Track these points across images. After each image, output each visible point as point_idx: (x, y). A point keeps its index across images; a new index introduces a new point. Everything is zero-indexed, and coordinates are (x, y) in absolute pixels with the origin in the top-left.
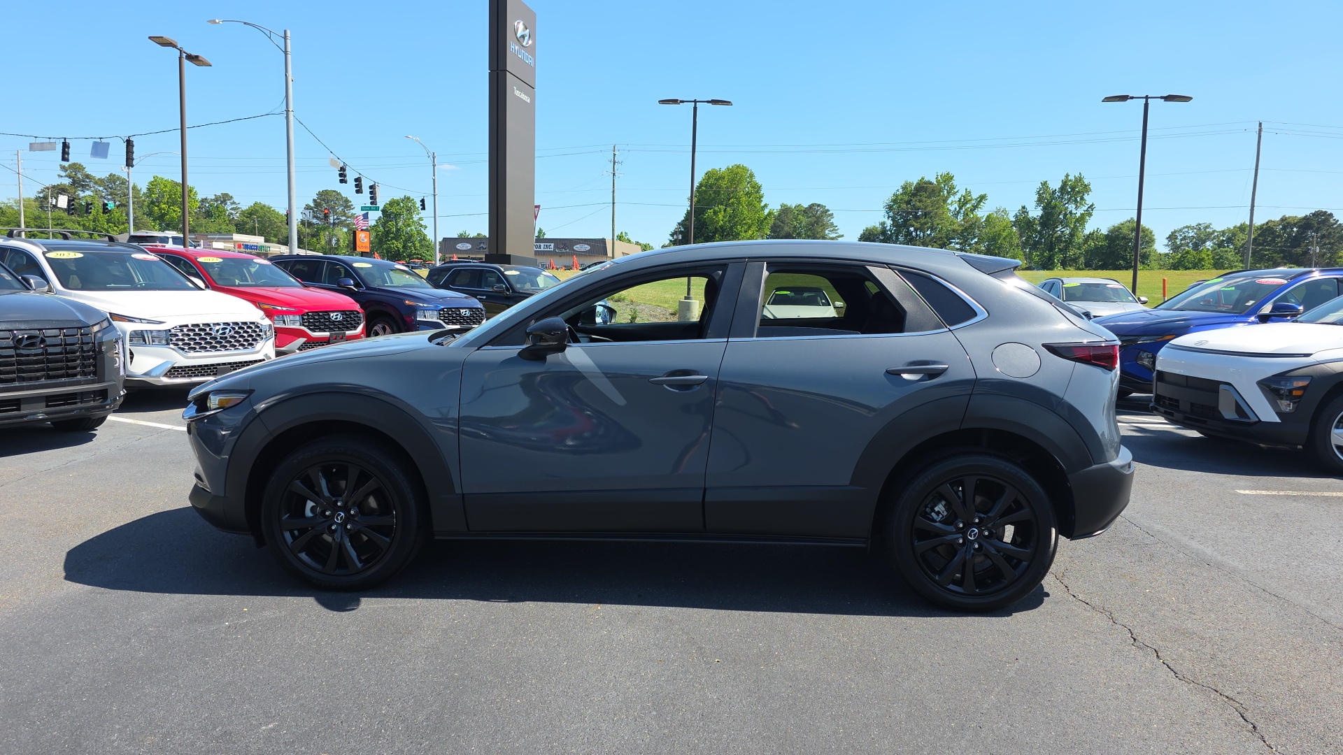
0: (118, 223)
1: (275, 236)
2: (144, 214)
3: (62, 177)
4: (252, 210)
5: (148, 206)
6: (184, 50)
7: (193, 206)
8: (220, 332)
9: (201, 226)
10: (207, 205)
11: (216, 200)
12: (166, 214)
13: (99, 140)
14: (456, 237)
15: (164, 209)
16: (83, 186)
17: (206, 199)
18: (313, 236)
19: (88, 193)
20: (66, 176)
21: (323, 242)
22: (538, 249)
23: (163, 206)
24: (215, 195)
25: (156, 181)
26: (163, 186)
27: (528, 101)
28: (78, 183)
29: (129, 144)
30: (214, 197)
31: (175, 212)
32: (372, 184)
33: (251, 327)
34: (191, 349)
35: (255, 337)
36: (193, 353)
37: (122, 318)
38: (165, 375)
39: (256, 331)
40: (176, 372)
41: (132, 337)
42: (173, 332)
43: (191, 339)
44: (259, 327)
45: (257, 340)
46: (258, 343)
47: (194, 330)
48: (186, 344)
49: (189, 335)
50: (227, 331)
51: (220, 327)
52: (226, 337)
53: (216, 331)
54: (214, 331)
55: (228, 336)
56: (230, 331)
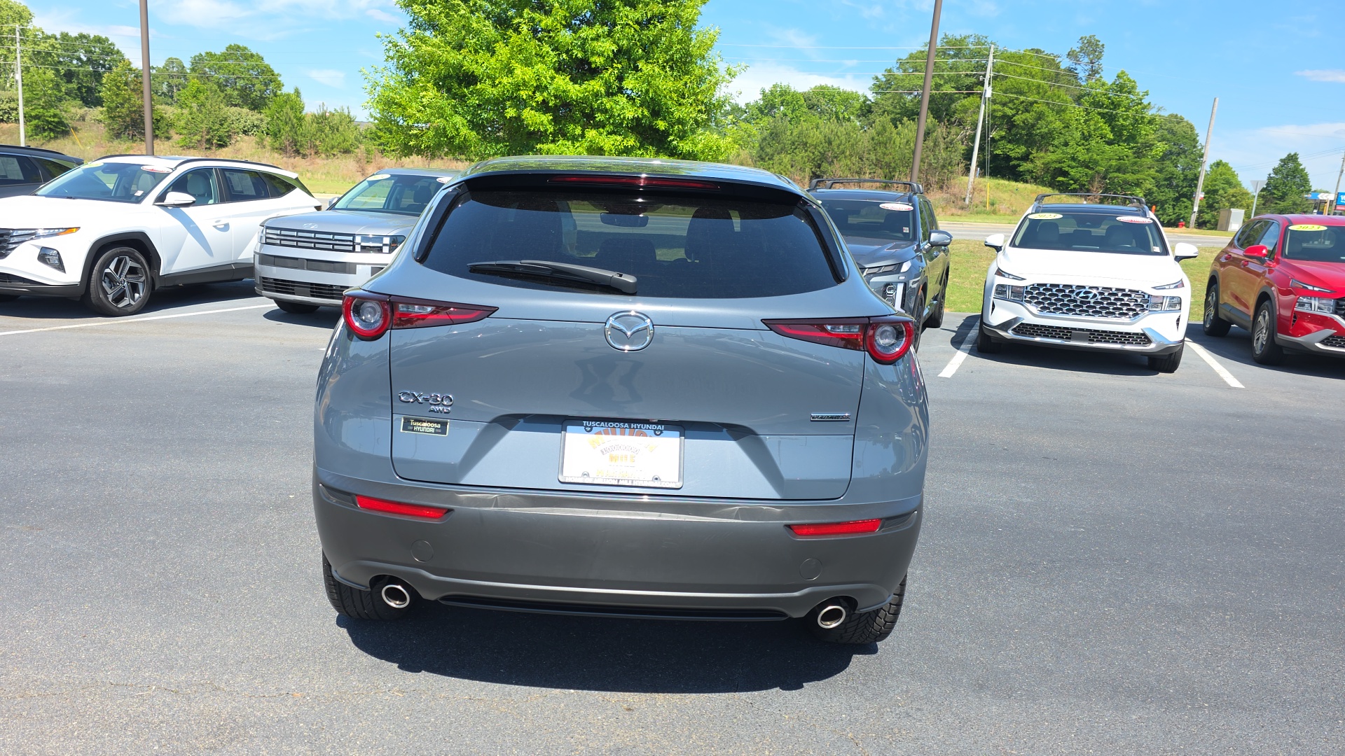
8: (1082, 295)
33: (1130, 295)
34: (1044, 308)
35: (1134, 308)
36: (1045, 313)
37: (1000, 272)
38: (1014, 330)
39: (1136, 301)
40: (1024, 328)
41: (996, 290)
42: (1029, 289)
43: (1045, 299)
44: (1144, 296)
45: (1135, 310)
46: (1137, 314)
47: (1051, 290)
48: (1038, 303)
49: (1044, 294)
50: (1091, 295)
51: (1084, 290)
52: (1089, 302)
53: (1078, 294)
54: (1075, 294)
55: (1092, 301)
56: (1095, 296)
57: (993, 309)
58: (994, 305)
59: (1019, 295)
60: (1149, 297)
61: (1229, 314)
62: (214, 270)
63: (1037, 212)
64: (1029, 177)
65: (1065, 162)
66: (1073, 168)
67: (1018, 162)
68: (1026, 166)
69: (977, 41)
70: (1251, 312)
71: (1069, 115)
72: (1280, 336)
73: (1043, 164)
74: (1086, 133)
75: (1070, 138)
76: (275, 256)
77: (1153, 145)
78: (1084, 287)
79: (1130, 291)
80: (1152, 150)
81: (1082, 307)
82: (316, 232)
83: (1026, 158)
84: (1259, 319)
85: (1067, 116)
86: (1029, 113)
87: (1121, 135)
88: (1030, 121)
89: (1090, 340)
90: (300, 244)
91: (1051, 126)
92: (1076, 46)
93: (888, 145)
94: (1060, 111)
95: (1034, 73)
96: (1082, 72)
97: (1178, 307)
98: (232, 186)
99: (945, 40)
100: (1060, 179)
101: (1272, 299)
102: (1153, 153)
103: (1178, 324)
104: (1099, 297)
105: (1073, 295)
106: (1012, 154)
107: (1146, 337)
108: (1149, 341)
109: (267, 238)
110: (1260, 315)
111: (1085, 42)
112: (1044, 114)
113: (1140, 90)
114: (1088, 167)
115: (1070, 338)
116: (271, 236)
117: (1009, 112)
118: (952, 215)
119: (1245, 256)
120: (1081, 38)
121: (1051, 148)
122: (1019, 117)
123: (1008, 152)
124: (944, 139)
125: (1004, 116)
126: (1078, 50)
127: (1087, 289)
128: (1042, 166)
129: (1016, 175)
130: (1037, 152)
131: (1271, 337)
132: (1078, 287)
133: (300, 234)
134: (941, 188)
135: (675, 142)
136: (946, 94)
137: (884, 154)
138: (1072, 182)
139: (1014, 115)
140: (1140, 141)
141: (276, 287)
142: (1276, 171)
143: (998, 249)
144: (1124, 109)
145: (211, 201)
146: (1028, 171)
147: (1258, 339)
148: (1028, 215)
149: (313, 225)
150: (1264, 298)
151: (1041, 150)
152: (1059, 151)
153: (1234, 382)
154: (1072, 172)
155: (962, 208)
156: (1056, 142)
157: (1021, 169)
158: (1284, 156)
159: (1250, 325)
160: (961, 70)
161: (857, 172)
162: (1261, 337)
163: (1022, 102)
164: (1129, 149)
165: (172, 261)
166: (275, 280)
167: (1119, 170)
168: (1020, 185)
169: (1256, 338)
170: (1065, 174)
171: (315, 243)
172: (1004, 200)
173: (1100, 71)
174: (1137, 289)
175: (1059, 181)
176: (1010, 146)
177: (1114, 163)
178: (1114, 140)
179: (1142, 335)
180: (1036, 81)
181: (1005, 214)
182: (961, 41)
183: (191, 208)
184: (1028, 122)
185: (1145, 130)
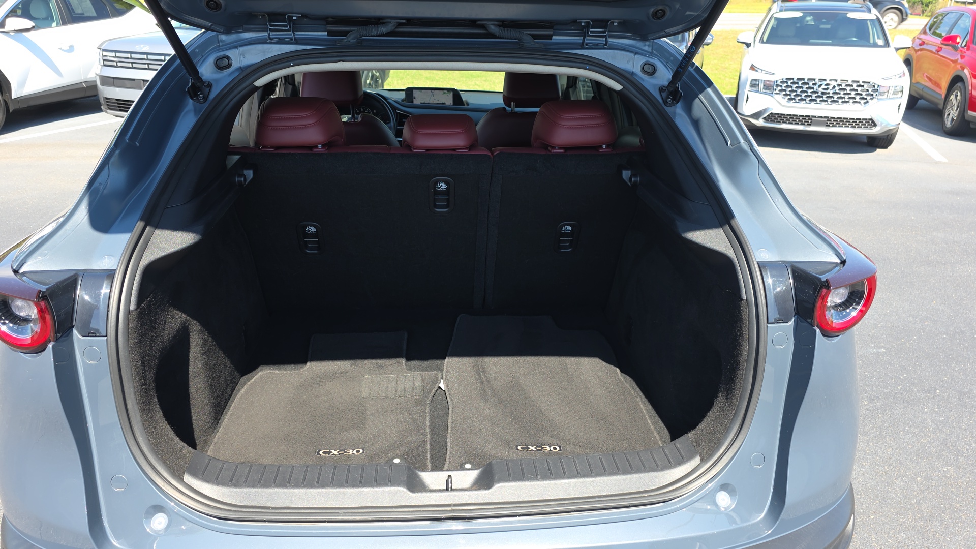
8: (823, 87)
33: (863, 86)
34: (791, 99)
35: (865, 97)
36: (792, 103)
37: (753, 68)
38: (765, 118)
39: (868, 91)
40: (772, 117)
41: (751, 84)
42: (779, 83)
43: (792, 91)
44: (874, 86)
45: (866, 99)
46: (868, 102)
47: (797, 83)
48: (786, 95)
49: (791, 87)
50: (830, 87)
51: (825, 83)
52: (829, 93)
53: (820, 86)
54: (817, 86)
55: (831, 92)
56: (834, 87)
57: (747, 101)
58: (748, 97)
59: (769, 88)
60: (878, 87)
61: (921, 92)
62: (66, 89)
63: (781, 11)
70: (943, 92)
72: (970, 113)
76: (114, 78)
78: (825, 80)
79: (863, 82)
81: (822, 97)
82: (148, 54)
84: (951, 98)
89: (827, 126)
90: (135, 65)
97: (900, 94)
98: (72, 9)
101: (966, 82)
103: (899, 109)
104: (837, 88)
105: (816, 87)
107: (873, 122)
108: (875, 125)
109: (104, 60)
110: (952, 94)
115: (810, 125)
116: (109, 58)
119: (942, 44)
127: (828, 82)
131: (962, 114)
132: (821, 80)
133: (134, 56)
141: (119, 107)
143: (748, 45)
145: (54, 24)
147: (949, 115)
148: (773, 15)
149: (144, 47)
150: (957, 80)
153: (938, 157)
159: (942, 102)
162: (952, 114)
165: (22, 84)
166: (117, 100)
169: (947, 114)
171: (149, 64)
174: (869, 81)
179: (870, 120)
183: (32, 32)
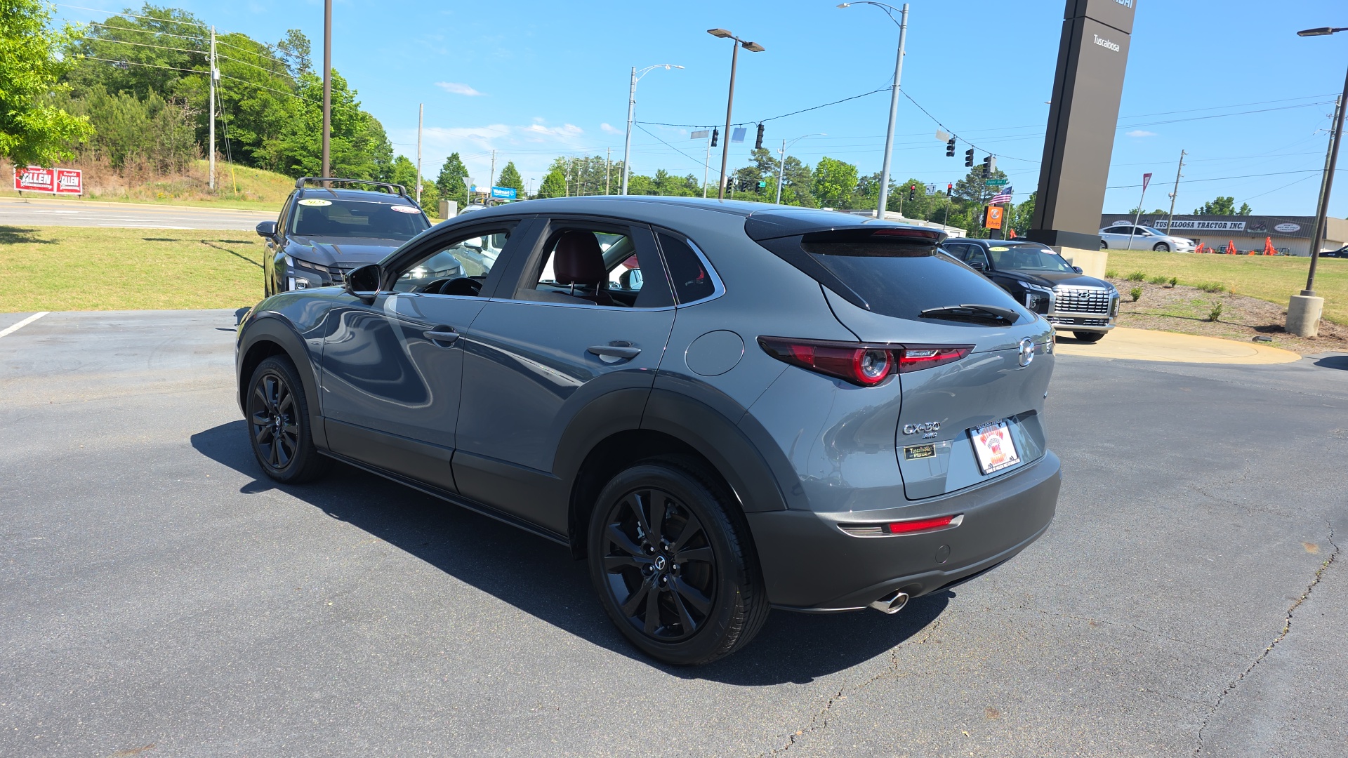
0: (788, 200)
1: (923, 212)
2: (810, 192)
3: (751, 160)
4: (905, 187)
5: (815, 185)
6: (740, 39)
7: (854, 184)
9: (857, 203)
10: (866, 183)
11: (875, 178)
12: (828, 192)
13: (738, 127)
14: (1128, 213)
15: (828, 188)
16: (766, 168)
17: (866, 177)
18: (961, 212)
19: (769, 174)
20: (754, 160)
21: (970, 219)
22: (1221, 229)
23: (827, 184)
24: (875, 173)
25: (824, 161)
26: (829, 166)
27: (1117, 49)
28: (763, 166)
29: (761, 128)
30: (873, 175)
31: (836, 190)
32: (987, 155)
64: (263, 164)
65: (296, 150)
66: (304, 157)
67: (251, 148)
68: (258, 153)
69: (182, 16)
71: (291, 105)
73: (276, 151)
74: (311, 125)
75: (297, 128)
77: (368, 140)
80: (367, 144)
83: (258, 143)
85: (290, 106)
86: (254, 99)
87: (340, 129)
88: (257, 107)
91: (278, 115)
92: (285, 38)
93: (109, 119)
94: (283, 101)
95: (252, 59)
96: (294, 63)
99: (147, 10)
100: (295, 167)
102: (368, 147)
106: (244, 139)
111: (293, 35)
112: (269, 102)
113: (350, 88)
114: (317, 157)
117: (236, 97)
118: (201, 200)
120: (289, 31)
121: (280, 137)
122: (246, 102)
123: (239, 137)
124: (175, 118)
125: (230, 100)
126: (287, 42)
128: (275, 153)
129: (251, 162)
130: (268, 139)
134: (179, 170)
135: (19, 118)
136: (159, 69)
137: (107, 129)
138: (306, 170)
139: (240, 100)
140: (355, 135)
142: (446, 167)
144: (340, 105)
146: (262, 157)
151: (272, 138)
152: (288, 140)
154: (305, 161)
155: (209, 193)
156: (283, 131)
157: (255, 155)
158: (450, 155)
160: (172, 45)
161: (77, 148)
163: (246, 88)
164: (349, 142)
167: (343, 161)
168: (258, 171)
170: (299, 162)
172: (248, 186)
173: (310, 65)
175: (294, 169)
176: (239, 131)
177: (340, 155)
178: (335, 133)
180: (256, 67)
181: (253, 201)
182: (167, 14)
184: (254, 108)
185: (359, 126)
